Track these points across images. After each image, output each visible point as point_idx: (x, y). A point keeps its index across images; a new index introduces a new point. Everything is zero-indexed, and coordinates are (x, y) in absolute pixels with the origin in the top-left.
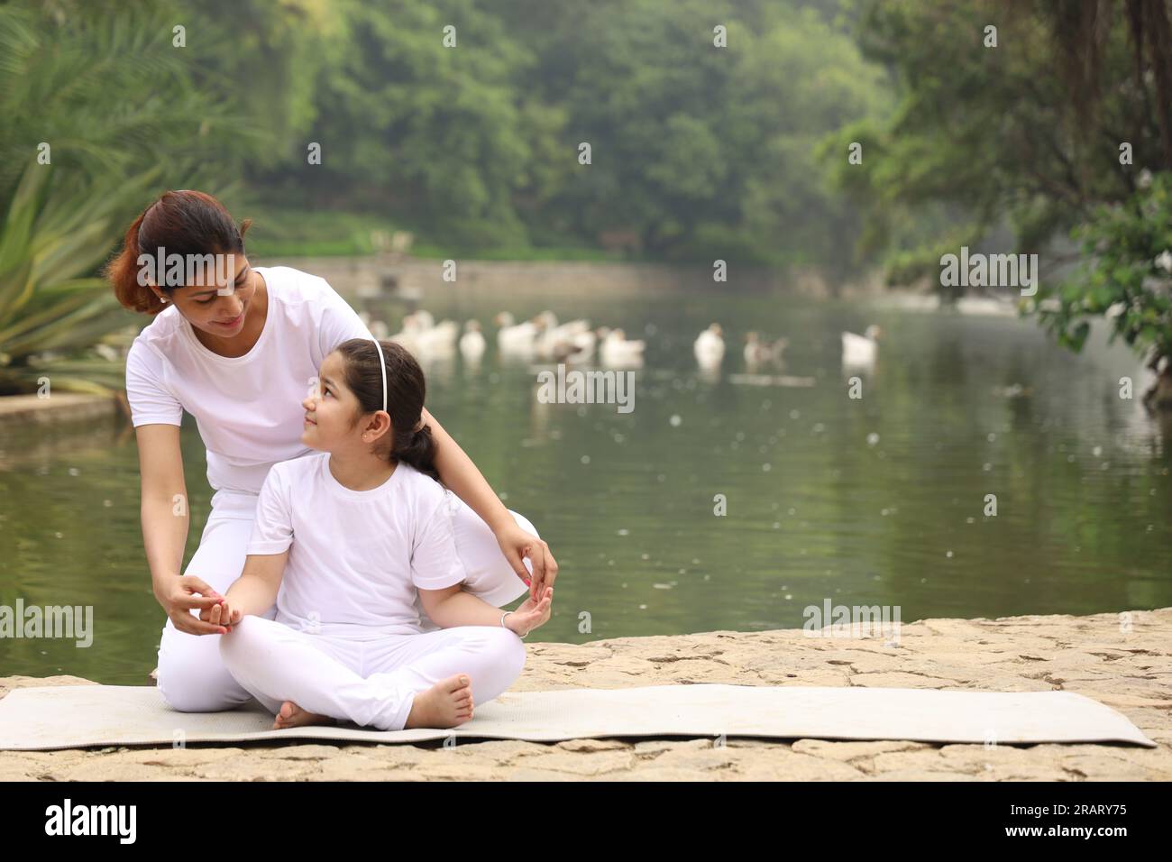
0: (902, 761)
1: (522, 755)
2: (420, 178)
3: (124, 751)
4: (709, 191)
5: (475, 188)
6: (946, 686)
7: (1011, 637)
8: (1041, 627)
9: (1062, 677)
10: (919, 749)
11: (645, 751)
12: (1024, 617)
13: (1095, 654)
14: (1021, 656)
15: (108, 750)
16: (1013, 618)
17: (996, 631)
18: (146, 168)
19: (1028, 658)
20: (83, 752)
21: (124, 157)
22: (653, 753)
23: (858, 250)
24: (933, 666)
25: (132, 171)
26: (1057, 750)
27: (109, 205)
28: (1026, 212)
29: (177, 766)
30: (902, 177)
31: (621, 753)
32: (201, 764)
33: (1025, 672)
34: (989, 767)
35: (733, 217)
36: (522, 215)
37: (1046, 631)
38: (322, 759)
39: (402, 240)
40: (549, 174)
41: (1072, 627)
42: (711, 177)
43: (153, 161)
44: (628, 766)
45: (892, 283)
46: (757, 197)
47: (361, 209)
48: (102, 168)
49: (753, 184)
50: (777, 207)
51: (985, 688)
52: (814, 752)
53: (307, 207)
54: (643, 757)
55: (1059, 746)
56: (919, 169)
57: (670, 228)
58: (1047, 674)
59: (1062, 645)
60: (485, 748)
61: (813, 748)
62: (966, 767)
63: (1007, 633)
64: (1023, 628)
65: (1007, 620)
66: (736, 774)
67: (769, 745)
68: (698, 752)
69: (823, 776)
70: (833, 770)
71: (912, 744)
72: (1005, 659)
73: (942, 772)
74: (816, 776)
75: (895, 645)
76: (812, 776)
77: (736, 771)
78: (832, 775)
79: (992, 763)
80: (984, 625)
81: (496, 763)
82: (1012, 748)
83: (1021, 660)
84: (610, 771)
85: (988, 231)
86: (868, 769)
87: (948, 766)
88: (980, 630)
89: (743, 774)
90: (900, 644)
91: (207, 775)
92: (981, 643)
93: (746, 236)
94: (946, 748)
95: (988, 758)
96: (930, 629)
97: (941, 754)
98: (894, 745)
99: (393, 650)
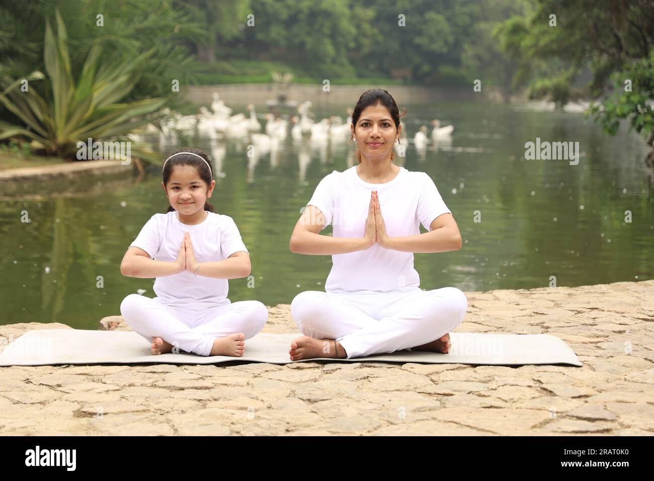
0: (453, 375)
1: (267, 371)
2: (303, 44)
3: (72, 367)
4: (445, 50)
5: (329, 48)
6: (490, 331)
7: (533, 300)
8: (550, 295)
9: (549, 325)
10: (465, 368)
11: (328, 369)
12: (544, 288)
13: (571, 311)
14: (534, 312)
15: (64, 366)
16: (538, 289)
17: (527, 297)
18: (150, 48)
19: (537, 313)
20: (52, 367)
21: (137, 44)
22: (332, 370)
23: (515, 80)
24: (488, 318)
25: (141, 50)
26: (533, 368)
27: (129, 68)
28: (599, 62)
29: (96, 375)
30: (536, 45)
31: (316, 370)
32: (107, 375)
33: (532, 322)
34: (496, 378)
35: (457, 62)
36: (352, 62)
37: (552, 297)
38: (167, 373)
39: (289, 77)
40: (366, 42)
41: (566, 294)
42: (446, 43)
43: (153, 45)
44: (317, 378)
45: (532, 98)
46: (469, 52)
47: (274, 59)
48: (125, 49)
49: (466, 46)
50: (478, 58)
51: (509, 332)
52: (412, 370)
53: (248, 58)
54: (327, 372)
55: (534, 366)
56: (544, 41)
57: (426, 68)
58: (543, 323)
59: (557, 305)
60: (249, 368)
61: (412, 368)
62: (485, 379)
63: (532, 298)
64: (541, 295)
65: (535, 290)
66: (369, 383)
67: (390, 366)
68: (354, 370)
69: (411, 385)
70: (417, 381)
71: (462, 365)
72: (525, 314)
73: (473, 381)
74: (408, 384)
75: (473, 306)
76: (405, 385)
77: (370, 381)
78: (416, 384)
79: (498, 376)
80: (522, 294)
81: (253, 375)
82: (509, 368)
83: (533, 314)
84: (308, 381)
85: (580, 72)
86: (436, 380)
87: (475, 378)
88: (519, 296)
89: (373, 382)
90: (476, 305)
91: (107, 382)
92: (517, 305)
93: (463, 72)
94: (478, 367)
95: (497, 373)
96: (494, 296)
97: (475, 371)
98: (452, 366)
99: (207, 315)
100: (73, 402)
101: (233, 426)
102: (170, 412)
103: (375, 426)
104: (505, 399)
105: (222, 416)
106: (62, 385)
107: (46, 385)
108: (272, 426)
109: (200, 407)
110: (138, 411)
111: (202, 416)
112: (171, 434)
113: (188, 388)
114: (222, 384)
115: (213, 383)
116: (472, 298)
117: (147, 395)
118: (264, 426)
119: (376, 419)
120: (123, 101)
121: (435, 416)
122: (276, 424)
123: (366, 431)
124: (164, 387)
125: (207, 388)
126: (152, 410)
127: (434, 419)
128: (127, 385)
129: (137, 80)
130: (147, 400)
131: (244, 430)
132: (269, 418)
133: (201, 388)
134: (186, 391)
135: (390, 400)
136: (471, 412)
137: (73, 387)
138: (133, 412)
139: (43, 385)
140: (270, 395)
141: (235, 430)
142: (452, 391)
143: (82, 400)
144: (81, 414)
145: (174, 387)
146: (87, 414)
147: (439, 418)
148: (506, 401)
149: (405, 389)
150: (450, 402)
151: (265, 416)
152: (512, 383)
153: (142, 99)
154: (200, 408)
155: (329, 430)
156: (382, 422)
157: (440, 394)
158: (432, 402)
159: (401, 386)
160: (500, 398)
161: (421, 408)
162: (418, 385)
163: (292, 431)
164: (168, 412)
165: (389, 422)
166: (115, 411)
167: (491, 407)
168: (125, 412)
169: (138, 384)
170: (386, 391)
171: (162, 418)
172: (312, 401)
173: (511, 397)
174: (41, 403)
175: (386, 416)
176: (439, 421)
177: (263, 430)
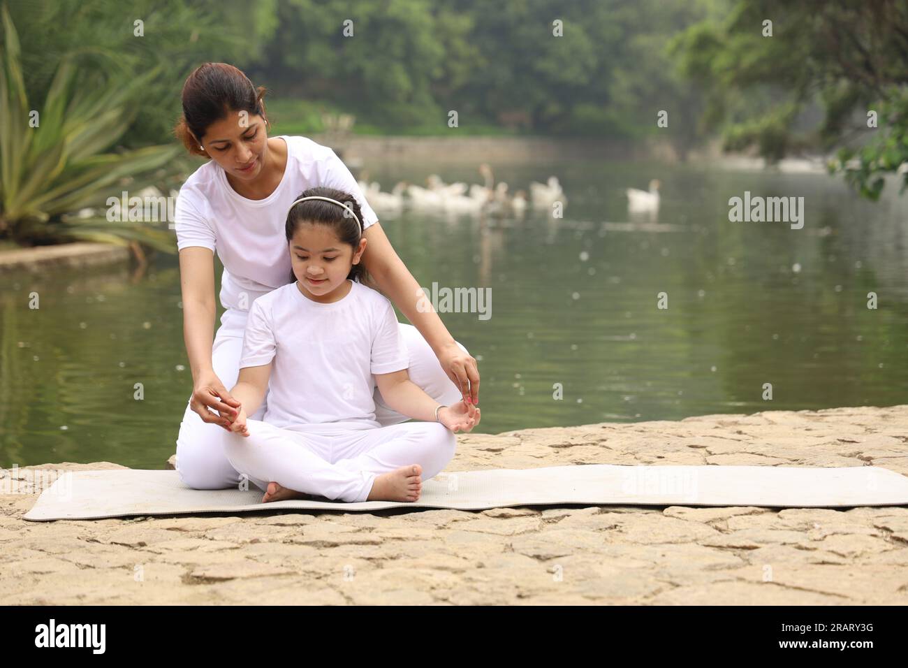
0: (749, 522)
1: (455, 521)
2: (359, 72)
3: (151, 520)
4: (584, 80)
5: (402, 79)
6: (781, 464)
7: (829, 424)
8: (852, 417)
9: (871, 456)
10: (762, 512)
11: (550, 516)
12: (839, 409)
13: (896, 437)
14: (838, 440)
15: (139, 519)
16: (831, 410)
17: (818, 421)
18: (150, 68)
19: (843, 441)
20: (120, 521)
21: (133, 60)
22: (556, 518)
23: (701, 123)
24: (770, 448)
25: (139, 70)
26: (870, 511)
27: (122, 97)
28: (833, 92)
29: (193, 531)
30: (735, 66)
31: (531, 519)
32: (211, 529)
33: (842, 452)
34: (816, 525)
35: (603, 99)
36: (438, 100)
37: (857, 420)
38: (302, 525)
39: (346, 121)
40: (459, 68)
41: (877, 417)
42: (585, 68)
43: (155, 63)
44: (537, 528)
45: (727, 149)
46: (622, 83)
47: (313, 97)
48: (116, 68)
49: (618, 74)
50: (637, 91)
51: (811, 464)
52: (680, 516)
54: (549, 521)
55: (871, 509)
56: (749, 60)
57: (554, 109)
58: (859, 453)
59: (869, 430)
60: (427, 516)
61: (680, 513)
62: (799, 526)
63: (827, 422)
64: (840, 418)
65: (826, 412)
66: (621, 534)
67: (646, 511)
68: (591, 517)
69: (689, 534)
70: (696, 530)
71: (757, 509)
72: (826, 442)
73: (781, 530)
74: (683, 535)
75: (740, 433)
76: (679, 535)
77: (621, 531)
78: (696, 534)
79: (820, 523)
80: (808, 416)
81: (436, 527)
82: (834, 511)
83: (839, 442)
84: (524, 533)
85: (804, 107)
86: (723, 529)
87: (785, 526)
88: (806, 420)
89: (627, 533)
90: (744, 431)
91: (215, 538)
92: (806, 430)
93: (612, 114)
94: (783, 511)
95: (816, 519)
96: (766, 419)
97: (779, 516)
98: (742, 510)
99: (355, 442)
100: (175, 564)
101: (434, 592)
102: (329, 575)
103: (653, 589)
104: (841, 552)
105: (414, 578)
106: (147, 543)
107: (121, 544)
108: (495, 590)
109: (372, 567)
110: (279, 575)
111: (384, 577)
112: (342, 602)
113: (345, 543)
114: (394, 538)
115: (381, 537)
116: (733, 422)
117: (286, 553)
118: (484, 589)
119: (652, 579)
120: (110, 150)
121: (741, 575)
122: (502, 587)
123: (642, 596)
124: (306, 543)
125: (373, 543)
126: (301, 573)
127: (741, 579)
128: (248, 541)
129: (132, 117)
130: (288, 559)
131: (453, 595)
132: (486, 579)
133: (364, 543)
134: (342, 548)
135: (663, 556)
136: (796, 570)
137: (166, 544)
138: (272, 575)
139: (116, 543)
140: (475, 551)
141: (440, 596)
142: (756, 542)
143: (187, 561)
144: (195, 580)
145: (323, 542)
146: (203, 580)
147: (748, 578)
148: (843, 556)
149: (680, 540)
150: (756, 557)
151: (480, 578)
152: (845, 531)
153: (140, 147)
154: (373, 569)
155: (586, 594)
156: (662, 584)
157: (737, 548)
158: (728, 557)
159: (672, 537)
160: (833, 552)
161: (715, 566)
162: (699, 536)
163: (528, 597)
164: (326, 575)
165: (672, 583)
166: (245, 575)
167: (823, 563)
168: (261, 576)
169: (265, 540)
170: (651, 544)
171: (321, 583)
172: (542, 558)
173: (850, 550)
174: (124, 567)
175: (666, 575)
176: (750, 582)
177: (484, 595)
